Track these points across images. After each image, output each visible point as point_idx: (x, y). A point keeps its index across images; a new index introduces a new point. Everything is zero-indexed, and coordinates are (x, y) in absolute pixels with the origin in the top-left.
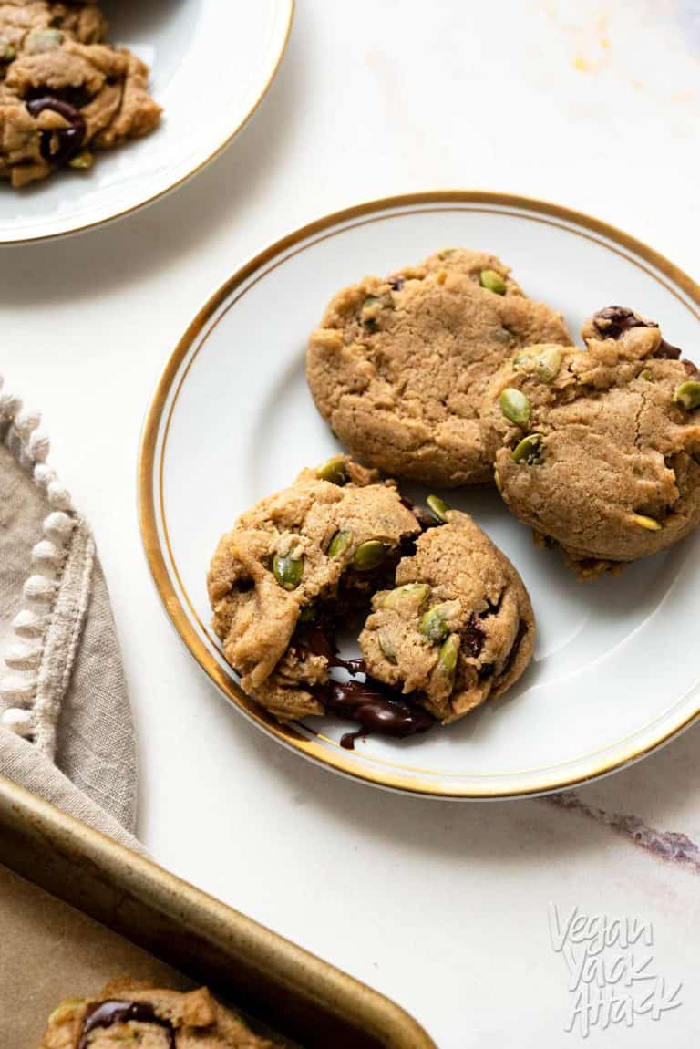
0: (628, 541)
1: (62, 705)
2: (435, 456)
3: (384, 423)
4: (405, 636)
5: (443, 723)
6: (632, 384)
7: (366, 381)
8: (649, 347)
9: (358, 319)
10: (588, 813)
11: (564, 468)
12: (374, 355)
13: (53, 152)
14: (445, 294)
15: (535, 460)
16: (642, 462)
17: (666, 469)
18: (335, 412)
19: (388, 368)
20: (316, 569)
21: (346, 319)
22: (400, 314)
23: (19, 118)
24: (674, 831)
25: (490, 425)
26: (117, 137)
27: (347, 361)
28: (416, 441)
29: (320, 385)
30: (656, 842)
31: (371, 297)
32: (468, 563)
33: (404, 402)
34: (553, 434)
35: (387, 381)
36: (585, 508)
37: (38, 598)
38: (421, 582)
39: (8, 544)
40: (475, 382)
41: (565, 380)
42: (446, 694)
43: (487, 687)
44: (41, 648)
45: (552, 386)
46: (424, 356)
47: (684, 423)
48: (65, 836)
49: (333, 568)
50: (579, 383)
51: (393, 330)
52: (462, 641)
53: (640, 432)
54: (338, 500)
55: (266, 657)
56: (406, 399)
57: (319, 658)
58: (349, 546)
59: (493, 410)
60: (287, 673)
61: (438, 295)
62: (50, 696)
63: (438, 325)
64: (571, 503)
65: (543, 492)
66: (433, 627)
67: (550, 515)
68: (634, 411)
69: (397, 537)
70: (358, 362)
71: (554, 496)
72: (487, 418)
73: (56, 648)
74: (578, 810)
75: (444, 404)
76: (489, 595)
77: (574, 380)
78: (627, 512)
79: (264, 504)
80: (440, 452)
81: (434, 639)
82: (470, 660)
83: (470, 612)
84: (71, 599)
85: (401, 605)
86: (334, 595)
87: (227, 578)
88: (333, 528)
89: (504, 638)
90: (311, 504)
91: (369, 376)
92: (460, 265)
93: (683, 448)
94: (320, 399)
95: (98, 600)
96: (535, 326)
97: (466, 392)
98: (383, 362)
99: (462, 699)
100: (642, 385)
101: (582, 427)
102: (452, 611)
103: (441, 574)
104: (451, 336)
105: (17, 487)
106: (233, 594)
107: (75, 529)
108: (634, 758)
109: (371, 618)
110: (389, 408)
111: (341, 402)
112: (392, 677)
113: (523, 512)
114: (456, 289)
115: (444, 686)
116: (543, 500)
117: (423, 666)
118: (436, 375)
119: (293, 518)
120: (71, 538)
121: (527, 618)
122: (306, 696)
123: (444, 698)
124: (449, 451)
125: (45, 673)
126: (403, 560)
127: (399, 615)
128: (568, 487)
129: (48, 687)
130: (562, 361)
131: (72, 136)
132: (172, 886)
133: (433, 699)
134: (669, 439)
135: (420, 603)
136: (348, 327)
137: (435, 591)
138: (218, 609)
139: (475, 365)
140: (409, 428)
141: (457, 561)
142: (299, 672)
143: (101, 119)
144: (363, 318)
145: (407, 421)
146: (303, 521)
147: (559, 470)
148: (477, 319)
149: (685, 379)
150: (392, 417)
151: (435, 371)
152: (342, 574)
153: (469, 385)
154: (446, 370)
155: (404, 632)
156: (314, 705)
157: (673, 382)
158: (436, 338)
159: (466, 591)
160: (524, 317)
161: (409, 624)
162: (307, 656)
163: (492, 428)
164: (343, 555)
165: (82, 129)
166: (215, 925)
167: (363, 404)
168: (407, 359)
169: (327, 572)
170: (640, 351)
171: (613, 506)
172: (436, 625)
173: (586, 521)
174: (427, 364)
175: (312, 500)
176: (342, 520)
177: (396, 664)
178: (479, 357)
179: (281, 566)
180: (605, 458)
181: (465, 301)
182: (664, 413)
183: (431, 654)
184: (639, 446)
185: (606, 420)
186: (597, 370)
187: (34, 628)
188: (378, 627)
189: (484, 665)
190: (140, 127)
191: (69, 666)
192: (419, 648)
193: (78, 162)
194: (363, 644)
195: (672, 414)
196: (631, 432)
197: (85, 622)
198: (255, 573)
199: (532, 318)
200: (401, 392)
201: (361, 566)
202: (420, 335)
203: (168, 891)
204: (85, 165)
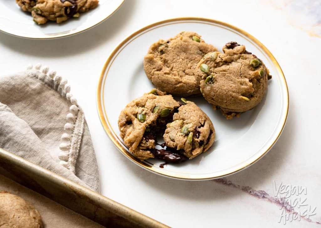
0: (240, 104)
1: (76, 161)
2: (182, 86)
3: (167, 78)
4: (177, 134)
5: (190, 159)
6: (238, 61)
7: (161, 67)
8: (242, 50)
9: (158, 51)
10: (235, 186)
11: (220, 84)
12: (163, 60)
13: (68, 13)
14: (182, 42)
15: (211, 82)
16: (242, 81)
17: (250, 83)
18: (153, 77)
19: (167, 63)
20: (150, 117)
21: (154, 52)
22: (170, 49)
23: (59, 3)
24: (260, 190)
25: (198, 74)
26: (86, 9)
27: (155, 62)
28: (177, 82)
29: (148, 70)
30: (256, 193)
31: (161, 45)
32: (194, 113)
33: (172, 72)
34: (216, 75)
35: (168, 67)
36: (227, 95)
37: (69, 129)
38: (180, 119)
39: (59, 120)
40: (193, 66)
41: (218, 60)
42: (190, 149)
43: (202, 148)
44: (70, 144)
45: (215, 62)
46: (178, 60)
47: (254, 70)
48: (80, 190)
49: (155, 116)
50: (223, 61)
51: (168, 53)
52: (194, 134)
53: (241, 73)
54: (155, 98)
55: (136, 140)
56: (173, 71)
57: (152, 140)
58: (159, 110)
59: (198, 70)
60: (143, 145)
61: (181, 43)
62: (73, 158)
63: (181, 51)
64: (223, 93)
65: (214, 91)
66: (185, 131)
67: (217, 98)
68: (239, 67)
69: (173, 107)
70: (158, 62)
71: (218, 92)
72: (197, 73)
73: (75, 144)
74: (232, 186)
75: (184, 72)
76: (201, 122)
77: (221, 60)
78: (239, 95)
79: (133, 101)
80: (184, 85)
81: (185, 134)
82: (196, 139)
83: (195, 126)
84: (78, 130)
85: (175, 126)
86: (155, 124)
87: (124, 121)
88: (154, 105)
89: (206, 133)
90: (147, 100)
91: (162, 66)
92: (186, 35)
93: (254, 77)
94: (148, 74)
95: (86, 131)
96: (209, 50)
97: (190, 69)
98: (166, 62)
99: (195, 151)
100: (241, 61)
101: (224, 72)
102: (190, 126)
103: (186, 117)
104: (185, 54)
105: (61, 103)
106: (126, 125)
107: (79, 110)
108: (247, 166)
109: (166, 130)
110: (168, 74)
111: (154, 73)
112: (174, 146)
113: (209, 98)
114: (186, 41)
115: (189, 147)
116: (214, 94)
117: (182, 141)
118: (181, 64)
119: (142, 104)
120: (78, 113)
121: (213, 129)
122: (149, 152)
123: (189, 151)
124: (187, 84)
125: (71, 151)
126: (175, 114)
127: (175, 128)
128: (222, 89)
129: (72, 155)
130: (217, 55)
131: (74, 8)
132: (112, 203)
133: (186, 151)
134: (250, 75)
135: (181, 125)
136: (155, 53)
137: (185, 121)
138: (122, 129)
139: (192, 61)
140: (174, 79)
141: (191, 113)
142: (146, 145)
143: (82, 4)
144: (159, 50)
145: (173, 77)
146: (145, 104)
147: (219, 85)
148: (192, 49)
149: (253, 59)
150: (169, 76)
151: (181, 63)
152: (157, 118)
153: (191, 67)
154: (184, 63)
155: (176, 133)
156: (151, 154)
157: (250, 60)
158: (180, 55)
159: (194, 121)
160: (206, 48)
161: (178, 131)
162: (148, 140)
163: (198, 75)
164: (157, 112)
165: (76, 6)
166: (125, 212)
167: (161, 73)
168: (173, 60)
169: (153, 117)
170: (240, 52)
171: (235, 94)
172: (186, 130)
173: (228, 98)
174: (179, 61)
175: (147, 99)
176: (157, 103)
177: (175, 142)
178: (193, 59)
179: (140, 116)
180: (232, 80)
181: (188, 44)
182: (248, 68)
183: (185, 138)
184: (241, 77)
185: (231, 70)
186: (228, 57)
187: (68, 138)
188: (169, 132)
189: (201, 141)
190: (93, 6)
191: (78, 149)
192: (181, 137)
193: (75, 16)
194: (165, 137)
195: (250, 68)
196: (239, 73)
197: (83, 136)
198: (132, 118)
199: (208, 48)
200: (172, 69)
201: (163, 115)
202: (176, 54)
203: (111, 204)
204: (77, 16)
